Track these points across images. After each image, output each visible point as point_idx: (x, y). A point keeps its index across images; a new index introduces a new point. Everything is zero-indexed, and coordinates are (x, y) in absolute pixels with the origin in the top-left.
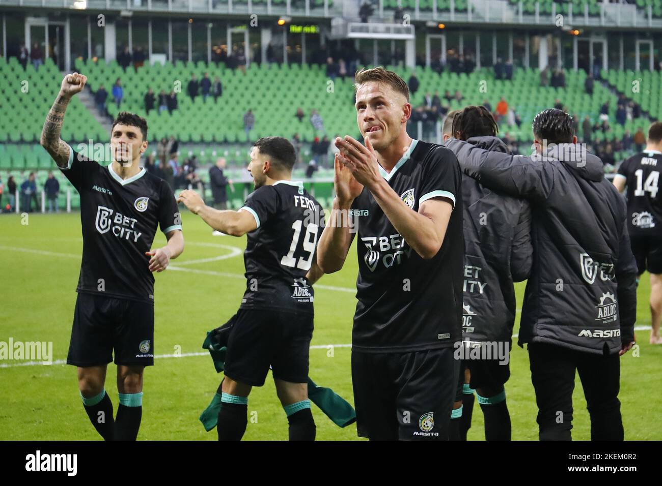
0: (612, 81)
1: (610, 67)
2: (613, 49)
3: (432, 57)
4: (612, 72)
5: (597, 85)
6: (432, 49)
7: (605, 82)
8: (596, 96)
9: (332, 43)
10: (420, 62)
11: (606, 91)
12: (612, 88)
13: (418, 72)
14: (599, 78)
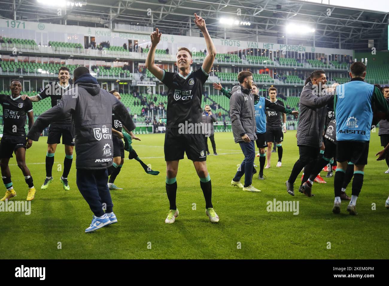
0: (211, 98)
1: (211, 94)
2: (211, 89)
3: (160, 91)
4: (211, 96)
5: (207, 100)
6: (160, 89)
7: (209, 98)
8: (207, 102)
9: (131, 88)
10: (157, 93)
11: (210, 101)
12: (211, 100)
13: (157, 96)
14: (208, 97)
